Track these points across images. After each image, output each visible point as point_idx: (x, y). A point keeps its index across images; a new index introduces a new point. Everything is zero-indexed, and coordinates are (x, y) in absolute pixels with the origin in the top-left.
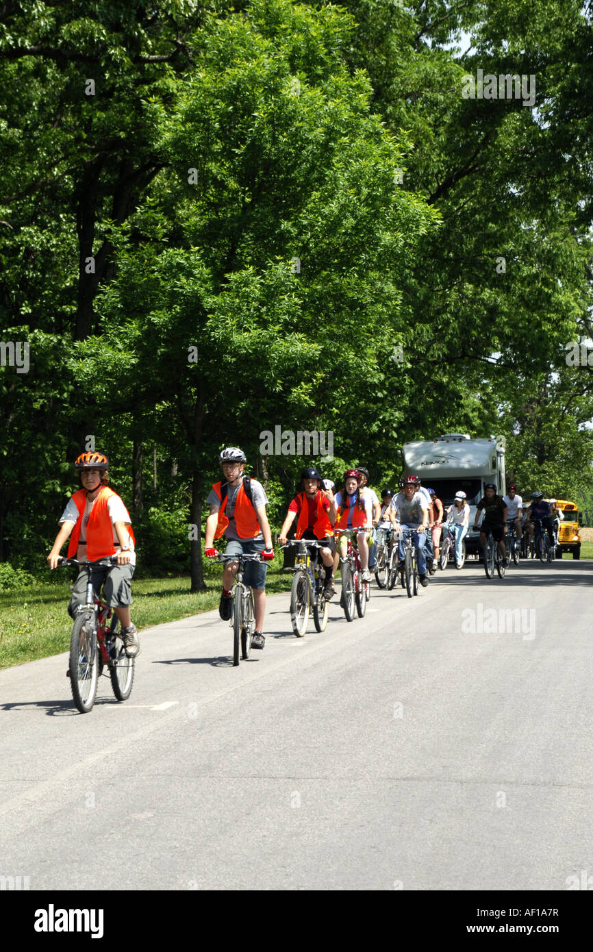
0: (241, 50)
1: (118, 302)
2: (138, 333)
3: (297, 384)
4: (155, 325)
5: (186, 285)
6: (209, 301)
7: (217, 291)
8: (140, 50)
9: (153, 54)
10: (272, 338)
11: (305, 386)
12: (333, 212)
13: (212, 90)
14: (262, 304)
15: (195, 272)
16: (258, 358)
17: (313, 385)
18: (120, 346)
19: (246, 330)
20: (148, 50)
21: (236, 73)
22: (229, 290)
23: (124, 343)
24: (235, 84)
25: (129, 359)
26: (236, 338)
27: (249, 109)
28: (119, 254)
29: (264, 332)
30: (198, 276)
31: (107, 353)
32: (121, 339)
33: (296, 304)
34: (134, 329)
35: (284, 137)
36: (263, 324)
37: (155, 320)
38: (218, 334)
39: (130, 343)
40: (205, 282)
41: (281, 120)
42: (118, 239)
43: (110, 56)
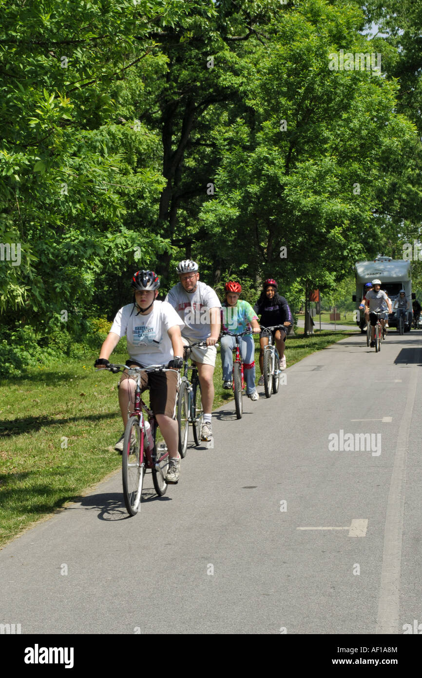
0: (300, 32)
1: (227, 180)
2: (240, 198)
3: (333, 227)
4: (250, 193)
5: (271, 170)
6: (284, 179)
7: (286, 174)
8: (227, 33)
9: (234, 35)
10: (323, 201)
11: (338, 229)
12: (355, 126)
13: (284, 55)
14: (315, 181)
15: (276, 162)
16: (314, 213)
17: (343, 228)
18: (229, 205)
19: (309, 197)
20: (231, 34)
21: (299, 45)
22: (297, 173)
23: (231, 204)
24: (298, 51)
25: (235, 212)
26: (304, 202)
27: (306, 67)
28: (222, 152)
29: (318, 198)
30: (277, 164)
31: (221, 210)
32: (229, 201)
33: (335, 182)
34: (237, 195)
35: (328, 82)
36: (316, 193)
37: (251, 190)
38: (292, 199)
39: (235, 203)
40: (280, 168)
41: (325, 72)
42: (221, 143)
43: (211, 37)
